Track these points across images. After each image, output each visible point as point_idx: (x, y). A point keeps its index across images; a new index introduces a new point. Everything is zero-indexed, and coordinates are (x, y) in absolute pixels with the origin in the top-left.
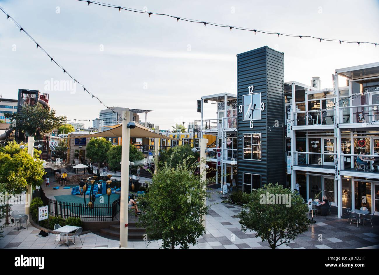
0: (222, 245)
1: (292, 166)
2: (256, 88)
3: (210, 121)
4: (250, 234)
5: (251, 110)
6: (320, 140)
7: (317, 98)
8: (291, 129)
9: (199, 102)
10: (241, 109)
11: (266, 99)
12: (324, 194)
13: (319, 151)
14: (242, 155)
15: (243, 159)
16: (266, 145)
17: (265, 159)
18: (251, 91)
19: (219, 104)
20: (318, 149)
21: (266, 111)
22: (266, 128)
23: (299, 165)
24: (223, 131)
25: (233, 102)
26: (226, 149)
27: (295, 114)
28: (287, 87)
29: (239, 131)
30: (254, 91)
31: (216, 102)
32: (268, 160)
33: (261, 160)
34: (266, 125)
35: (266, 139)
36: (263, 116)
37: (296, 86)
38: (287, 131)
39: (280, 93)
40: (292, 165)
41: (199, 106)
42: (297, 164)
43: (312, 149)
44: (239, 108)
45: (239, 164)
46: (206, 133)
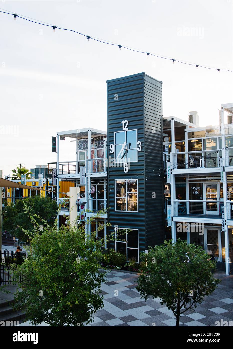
0: (102, 321)
1: (172, 218)
2: (132, 123)
3: (70, 164)
4: (133, 303)
5: (125, 150)
6: (201, 185)
7: (198, 136)
8: (171, 173)
9: (54, 139)
10: (113, 149)
11: (144, 137)
12: (207, 248)
13: (201, 198)
14: (114, 206)
15: (116, 211)
16: (144, 193)
17: (143, 209)
18: (124, 127)
19: (79, 142)
20: (200, 196)
21: (143, 152)
22: (143, 172)
23: (180, 215)
24: (87, 176)
25: (98, 140)
26: (91, 199)
27: (174, 156)
28: (166, 123)
29: (110, 176)
30: (129, 127)
31: (75, 139)
32: (147, 211)
33: (137, 212)
34: (144, 169)
35: (143, 186)
36: (139, 157)
37: (175, 121)
38: (166, 175)
39: (158, 130)
40: (173, 216)
41: (54, 144)
42: (177, 214)
43: (193, 197)
44: (109, 147)
45: (111, 217)
46: (63, 179)
